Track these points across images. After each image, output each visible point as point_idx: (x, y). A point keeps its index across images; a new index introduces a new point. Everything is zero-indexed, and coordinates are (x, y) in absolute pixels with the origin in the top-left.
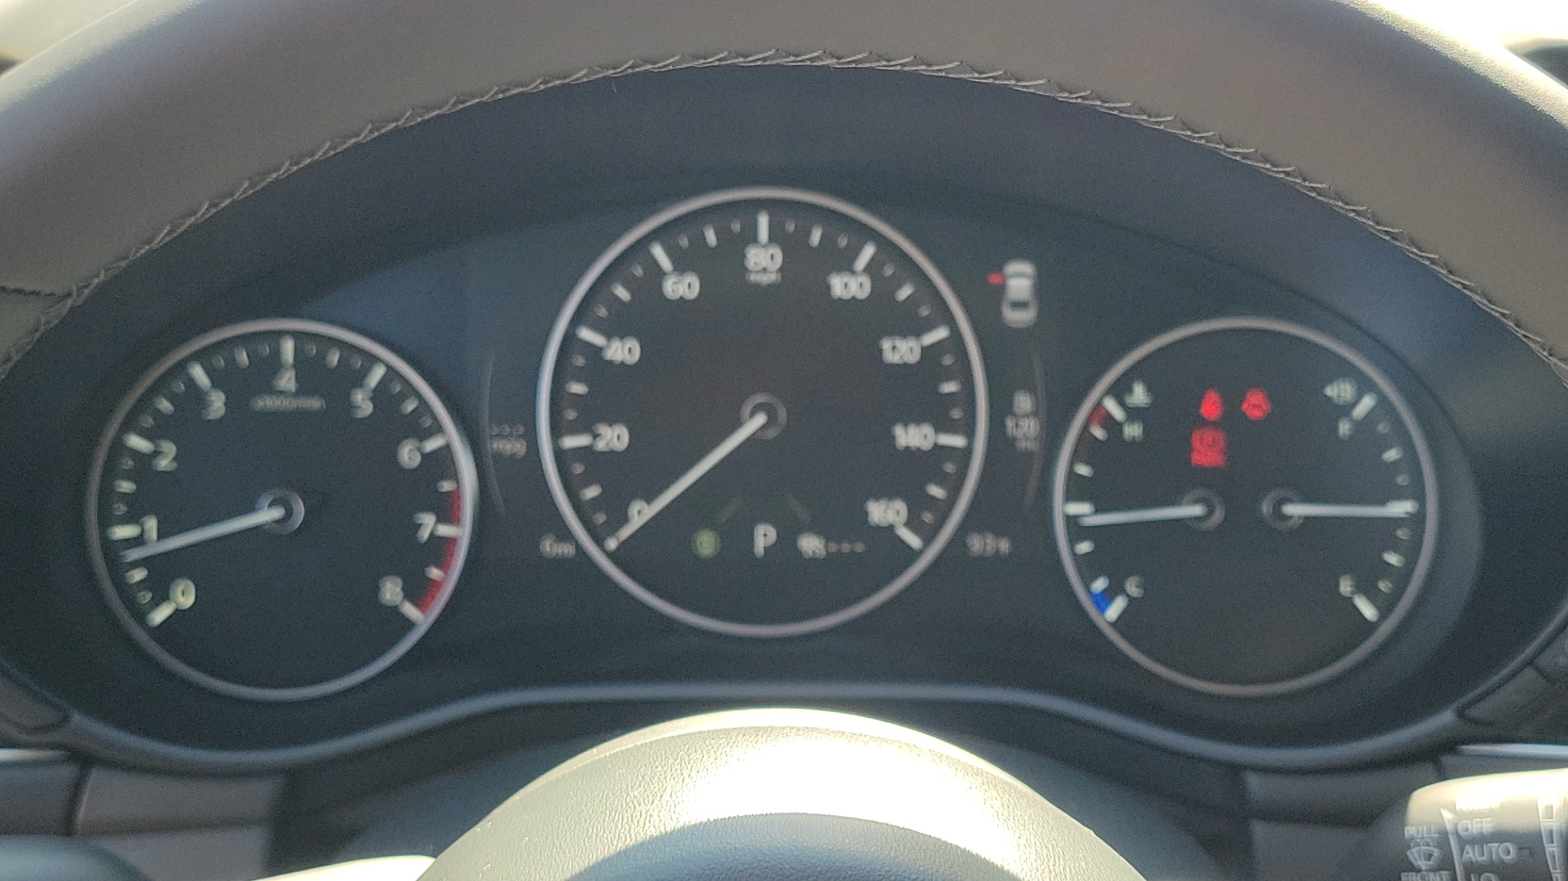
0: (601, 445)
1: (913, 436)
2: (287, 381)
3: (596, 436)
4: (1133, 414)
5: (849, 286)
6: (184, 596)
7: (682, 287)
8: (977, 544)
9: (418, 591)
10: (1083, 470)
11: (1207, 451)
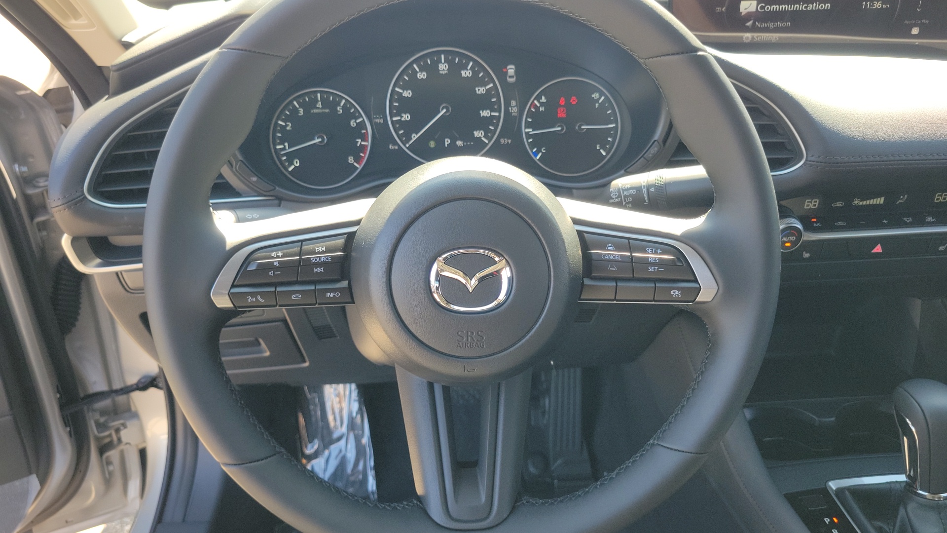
0: (403, 119)
1: (485, 113)
2: (319, 105)
3: (402, 117)
4: (542, 104)
5: (466, 73)
6: (297, 163)
7: (422, 75)
8: (502, 141)
9: (358, 159)
10: (529, 120)
11: (562, 113)
